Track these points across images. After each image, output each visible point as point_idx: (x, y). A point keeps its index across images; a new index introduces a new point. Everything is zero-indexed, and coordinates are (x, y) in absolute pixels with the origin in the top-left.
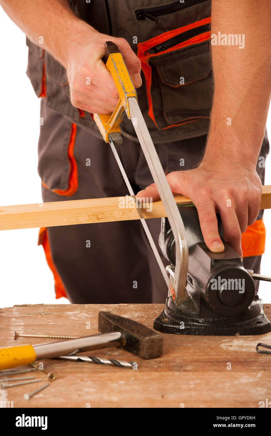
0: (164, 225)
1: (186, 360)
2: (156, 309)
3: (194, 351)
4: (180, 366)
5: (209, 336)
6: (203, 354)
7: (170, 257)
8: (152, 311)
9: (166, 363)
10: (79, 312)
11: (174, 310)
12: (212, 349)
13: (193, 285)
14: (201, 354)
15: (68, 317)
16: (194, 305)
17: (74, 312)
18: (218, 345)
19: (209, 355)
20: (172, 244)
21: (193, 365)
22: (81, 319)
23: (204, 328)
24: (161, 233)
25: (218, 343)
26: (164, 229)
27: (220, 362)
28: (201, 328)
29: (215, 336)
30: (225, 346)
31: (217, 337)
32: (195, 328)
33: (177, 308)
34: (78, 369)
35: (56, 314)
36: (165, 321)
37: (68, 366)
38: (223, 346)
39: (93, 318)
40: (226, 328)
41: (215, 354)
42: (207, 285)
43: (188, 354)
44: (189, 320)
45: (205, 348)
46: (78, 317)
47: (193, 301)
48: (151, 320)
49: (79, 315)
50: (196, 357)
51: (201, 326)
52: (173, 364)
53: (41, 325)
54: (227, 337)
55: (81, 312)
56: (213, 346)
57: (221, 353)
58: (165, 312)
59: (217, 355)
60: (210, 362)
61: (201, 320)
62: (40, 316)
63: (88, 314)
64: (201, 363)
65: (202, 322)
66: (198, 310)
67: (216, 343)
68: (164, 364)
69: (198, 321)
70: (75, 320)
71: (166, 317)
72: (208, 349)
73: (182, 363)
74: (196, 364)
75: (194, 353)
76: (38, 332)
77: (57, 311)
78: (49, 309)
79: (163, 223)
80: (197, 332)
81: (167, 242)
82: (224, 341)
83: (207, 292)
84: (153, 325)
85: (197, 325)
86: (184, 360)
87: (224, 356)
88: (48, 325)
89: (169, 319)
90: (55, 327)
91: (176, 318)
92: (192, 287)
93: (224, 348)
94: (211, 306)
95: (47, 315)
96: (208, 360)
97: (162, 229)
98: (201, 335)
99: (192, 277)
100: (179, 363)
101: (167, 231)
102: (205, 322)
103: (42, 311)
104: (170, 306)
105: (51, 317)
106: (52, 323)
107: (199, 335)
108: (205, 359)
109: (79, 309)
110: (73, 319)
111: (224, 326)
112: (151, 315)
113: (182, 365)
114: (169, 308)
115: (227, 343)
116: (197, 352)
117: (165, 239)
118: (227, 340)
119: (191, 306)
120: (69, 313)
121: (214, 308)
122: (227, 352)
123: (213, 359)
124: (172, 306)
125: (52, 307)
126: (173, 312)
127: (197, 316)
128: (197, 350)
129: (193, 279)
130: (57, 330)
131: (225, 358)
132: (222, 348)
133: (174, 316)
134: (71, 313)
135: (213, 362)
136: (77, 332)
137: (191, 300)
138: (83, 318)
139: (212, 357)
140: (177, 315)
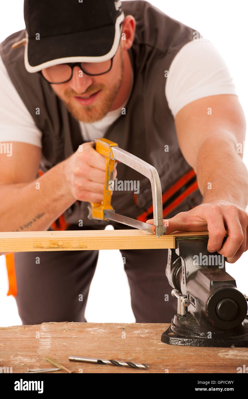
0: (170, 257)
1: (189, 364)
2: (164, 327)
3: (195, 358)
4: (183, 369)
5: (208, 348)
6: (203, 360)
7: (176, 284)
8: (159, 329)
9: (171, 366)
10: (98, 328)
11: (178, 326)
12: (211, 357)
13: (195, 304)
14: (201, 360)
15: (88, 332)
16: (196, 321)
17: (94, 329)
18: (216, 354)
19: (208, 361)
20: (177, 273)
21: (195, 368)
22: (100, 334)
23: (204, 341)
24: (168, 265)
25: (216, 352)
26: (170, 261)
27: (218, 366)
28: (202, 341)
29: (213, 348)
30: (222, 355)
31: (215, 348)
32: (196, 340)
33: (181, 324)
34: (98, 369)
35: (78, 330)
36: (171, 335)
37: (89, 367)
38: (220, 355)
39: (110, 333)
40: (223, 341)
41: (214, 360)
42: (207, 302)
43: (191, 360)
44: (192, 334)
45: (205, 356)
46: (97, 332)
47: (195, 318)
48: (159, 335)
49: (98, 331)
50: (197, 363)
51: (202, 339)
52: (177, 367)
53: (65, 338)
54: (224, 348)
55: (99, 329)
56: (211, 355)
57: (218, 360)
58: (171, 328)
59: (215, 361)
60: (209, 366)
61: (202, 334)
62: (65, 331)
63: (105, 330)
64: (201, 367)
65: (202, 335)
66: (199, 325)
67: (214, 352)
68: (170, 367)
69: (199, 334)
70: (94, 334)
71: (172, 331)
72: (208, 357)
73: (185, 366)
74: (197, 367)
75: (196, 359)
76: (64, 342)
77: (79, 328)
78: (72, 326)
79: (170, 255)
80: (198, 343)
81: (173, 272)
82: (221, 351)
83: (207, 308)
84: (161, 339)
85: (198, 338)
86: (187, 364)
87: (221, 362)
88: (71, 337)
89: (174, 333)
90: (77, 339)
91: (180, 332)
92: (194, 306)
93: (222, 356)
94: (210, 320)
95: (70, 331)
96: (208, 365)
97: (169, 261)
98: (201, 346)
99: (194, 298)
100: (183, 366)
101: (173, 262)
102: (205, 336)
103: (66, 328)
104: (175, 322)
105: (74, 332)
106: (75, 337)
107: (200, 346)
108: (205, 364)
109: (98, 326)
110: (92, 334)
111: (221, 339)
112: (159, 332)
113: (185, 368)
114: (174, 325)
115: (224, 353)
116: (198, 359)
117: (171, 269)
118: (224, 351)
119: (193, 322)
120: (89, 329)
121: (213, 322)
122: (224, 359)
123: (211, 364)
124: (177, 322)
125: (74, 325)
126: (177, 327)
127: (198, 330)
128: (198, 357)
129: (195, 299)
130: (80, 342)
131: (222, 364)
132: (219, 356)
133: (179, 330)
134: (91, 329)
135: (212, 366)
136: (96, 343)
137: (193, 317)
138: (101, 333)
139: (211, 363)
140: (181, 329)
